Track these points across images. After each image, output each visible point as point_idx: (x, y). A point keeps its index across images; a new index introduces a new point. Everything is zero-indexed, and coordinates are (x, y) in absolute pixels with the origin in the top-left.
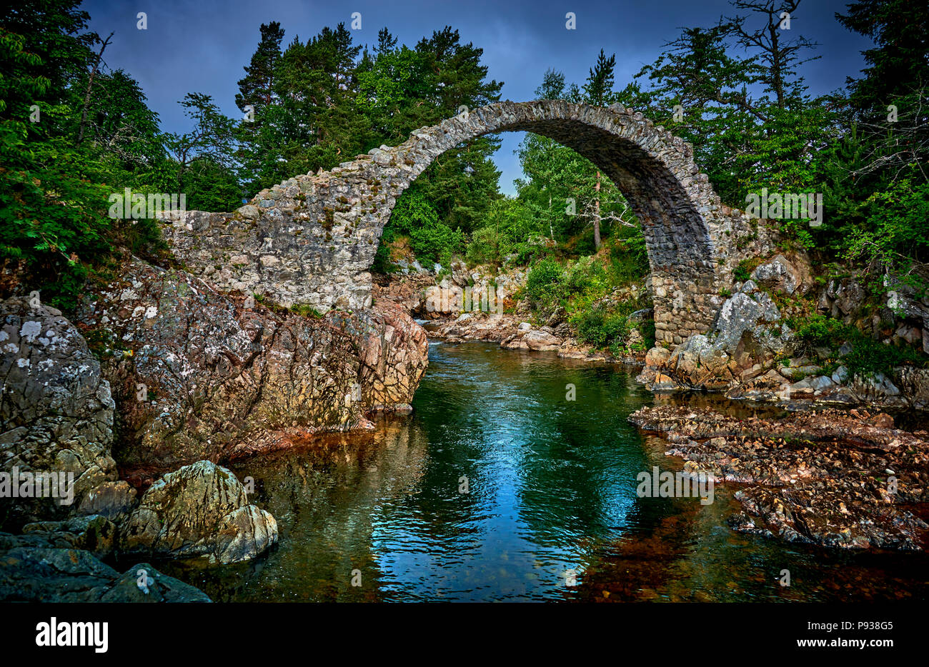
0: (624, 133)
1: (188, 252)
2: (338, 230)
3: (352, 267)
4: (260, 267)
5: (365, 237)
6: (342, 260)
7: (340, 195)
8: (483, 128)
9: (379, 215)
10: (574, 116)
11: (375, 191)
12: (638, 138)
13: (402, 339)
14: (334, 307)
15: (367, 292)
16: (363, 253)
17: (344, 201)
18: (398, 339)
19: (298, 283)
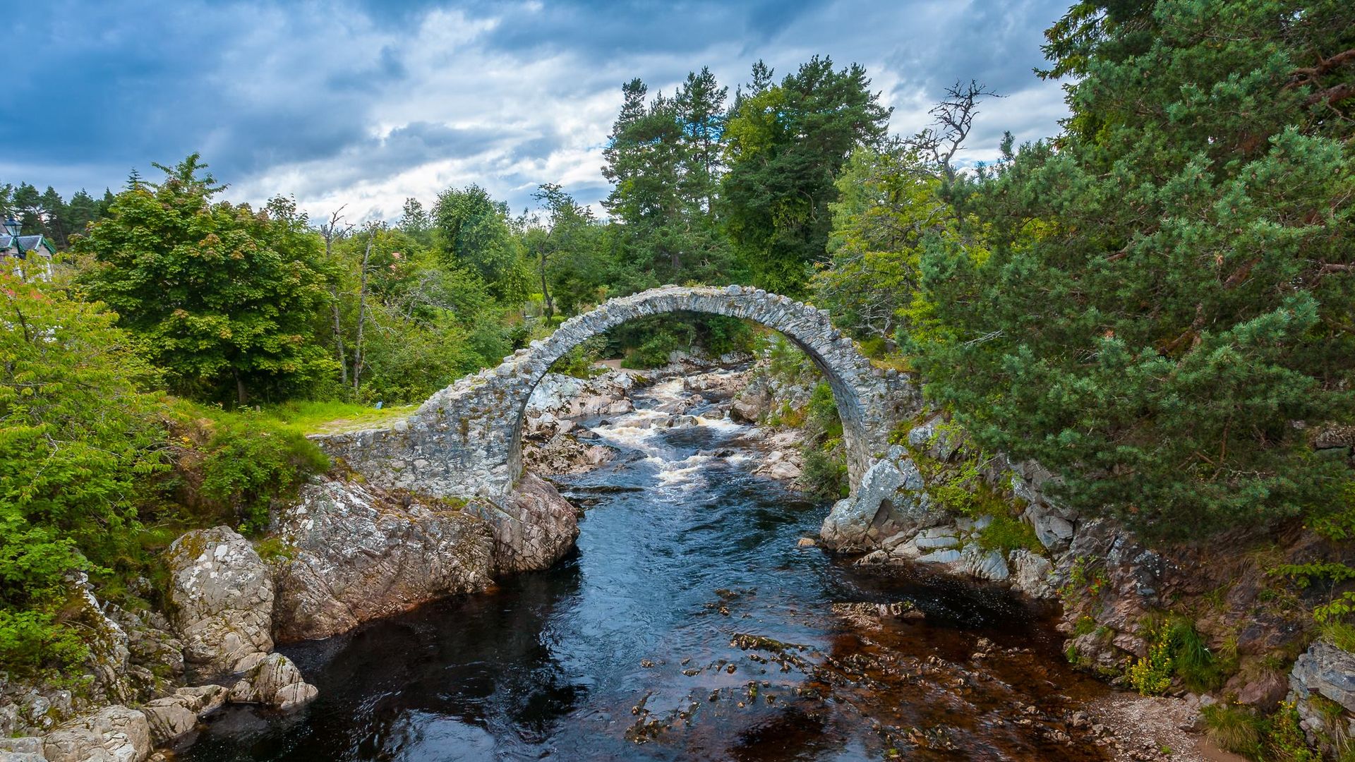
0: (741, 313)
1: (359, 463)
2: (473, 434)
3: (489, 462)
4: (414, 469)
5: (497, 437)
6: (480, 458)
7: (471, 406)
8: (592, 332)
9: (506, 419)
10: (683, 308)
11: (501, 399)
12: (759, 315)
13: (539, 517)
14: (477, 495)
15: (504, 482)
16: (496, 450)
17: (475, 410)
18: (535, 519)
19: (445, 479)
